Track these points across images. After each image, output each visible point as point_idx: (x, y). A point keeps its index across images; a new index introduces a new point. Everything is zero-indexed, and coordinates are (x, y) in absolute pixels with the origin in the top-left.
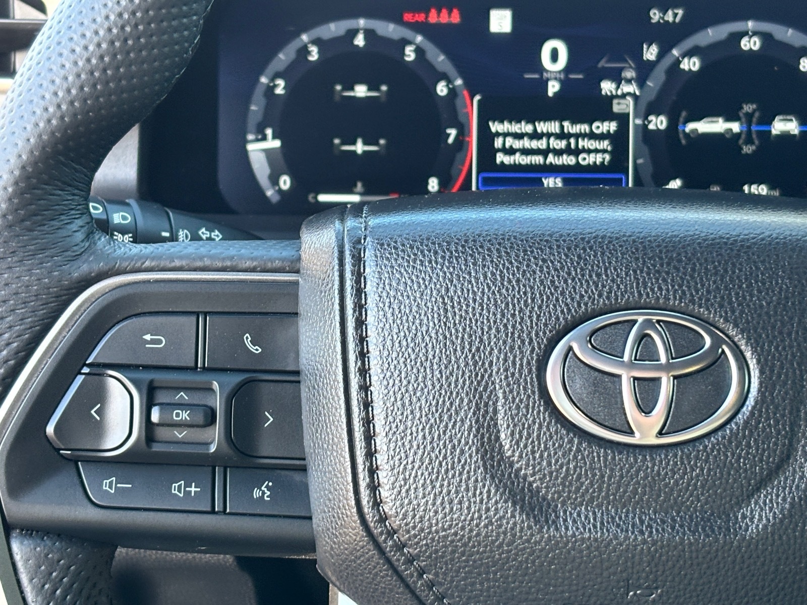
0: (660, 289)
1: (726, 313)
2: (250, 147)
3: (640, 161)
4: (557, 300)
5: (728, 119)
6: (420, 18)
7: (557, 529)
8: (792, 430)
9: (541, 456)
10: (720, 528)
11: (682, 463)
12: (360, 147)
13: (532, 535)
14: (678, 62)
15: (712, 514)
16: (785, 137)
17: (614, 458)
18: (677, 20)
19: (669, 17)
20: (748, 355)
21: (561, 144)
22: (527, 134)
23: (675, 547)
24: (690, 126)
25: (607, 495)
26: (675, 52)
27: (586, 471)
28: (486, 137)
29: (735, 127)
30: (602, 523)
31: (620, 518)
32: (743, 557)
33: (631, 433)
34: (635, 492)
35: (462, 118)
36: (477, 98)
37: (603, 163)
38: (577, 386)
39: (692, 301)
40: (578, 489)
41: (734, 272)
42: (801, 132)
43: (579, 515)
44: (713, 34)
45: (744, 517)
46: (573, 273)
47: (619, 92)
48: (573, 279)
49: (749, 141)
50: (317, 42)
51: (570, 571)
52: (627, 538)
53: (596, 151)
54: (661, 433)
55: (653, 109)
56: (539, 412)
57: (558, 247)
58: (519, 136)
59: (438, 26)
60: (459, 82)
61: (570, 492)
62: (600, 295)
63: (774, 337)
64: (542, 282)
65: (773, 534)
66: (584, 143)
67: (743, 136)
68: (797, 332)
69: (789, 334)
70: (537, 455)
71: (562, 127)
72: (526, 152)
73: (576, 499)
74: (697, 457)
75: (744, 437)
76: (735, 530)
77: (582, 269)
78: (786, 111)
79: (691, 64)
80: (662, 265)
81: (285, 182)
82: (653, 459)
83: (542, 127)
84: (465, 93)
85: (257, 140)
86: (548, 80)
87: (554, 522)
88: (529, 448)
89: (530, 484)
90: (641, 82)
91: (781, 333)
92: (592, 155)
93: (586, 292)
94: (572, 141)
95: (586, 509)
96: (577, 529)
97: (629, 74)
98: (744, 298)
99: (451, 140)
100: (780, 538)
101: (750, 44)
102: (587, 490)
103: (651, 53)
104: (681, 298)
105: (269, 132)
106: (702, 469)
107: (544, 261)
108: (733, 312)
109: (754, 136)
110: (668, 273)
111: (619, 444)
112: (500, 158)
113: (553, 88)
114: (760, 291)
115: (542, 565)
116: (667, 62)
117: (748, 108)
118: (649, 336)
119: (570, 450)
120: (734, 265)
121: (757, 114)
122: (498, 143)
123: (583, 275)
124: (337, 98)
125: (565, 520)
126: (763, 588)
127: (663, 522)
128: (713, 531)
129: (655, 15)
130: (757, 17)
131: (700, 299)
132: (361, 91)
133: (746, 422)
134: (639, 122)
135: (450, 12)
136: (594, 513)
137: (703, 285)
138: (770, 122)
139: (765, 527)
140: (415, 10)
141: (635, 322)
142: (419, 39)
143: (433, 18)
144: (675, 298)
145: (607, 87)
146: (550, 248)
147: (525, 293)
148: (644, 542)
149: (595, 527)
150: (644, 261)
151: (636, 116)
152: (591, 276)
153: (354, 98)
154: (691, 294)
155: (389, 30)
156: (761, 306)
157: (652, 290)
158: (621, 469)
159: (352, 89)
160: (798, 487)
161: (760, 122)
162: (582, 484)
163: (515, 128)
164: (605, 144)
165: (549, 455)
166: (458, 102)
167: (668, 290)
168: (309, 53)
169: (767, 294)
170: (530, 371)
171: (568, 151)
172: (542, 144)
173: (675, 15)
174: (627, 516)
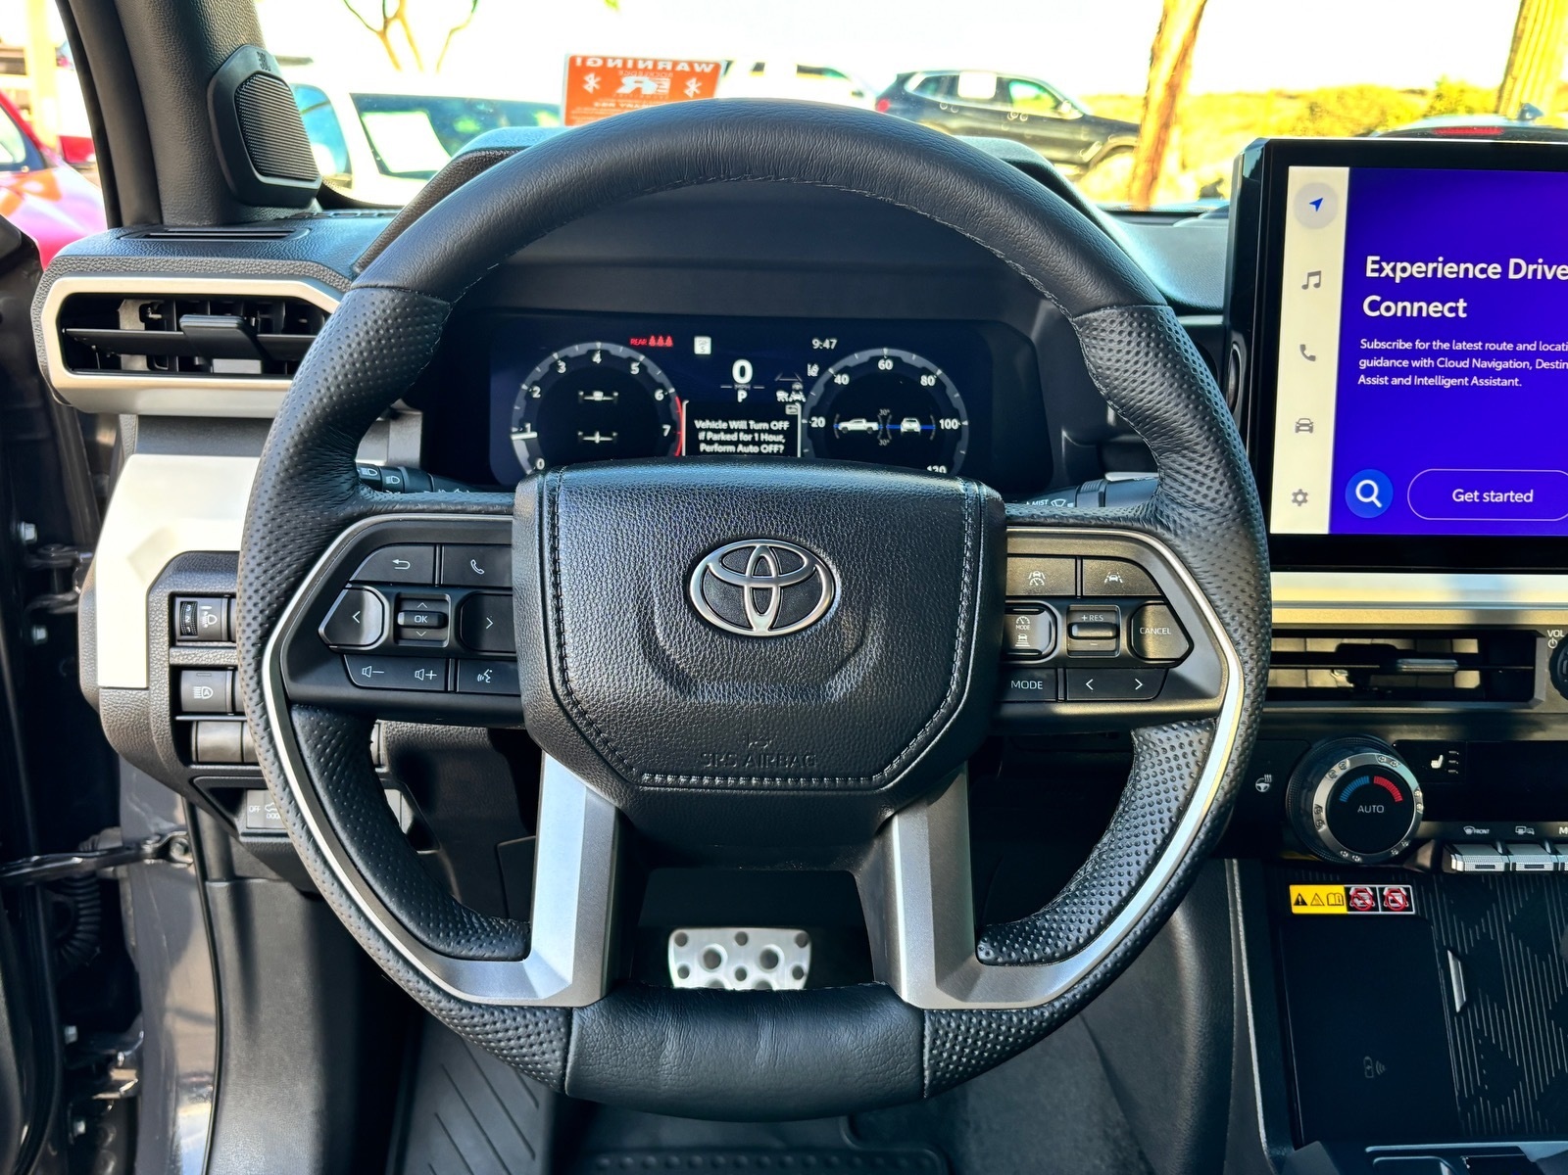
0: (772, 524)
1: (818, 541)
2: (514, 437)
3: (806, 451)
4: (698, 532)
5: (868, 421)
6: (643, 342)
7: (696, 698)
8: (864, 625)
9: (686, 645)
10: (813, 695)
11: (786, 649)
12: (597, 438)
13: (678, 702)
14: (833, 378)
15: (808, 685)
16: (911, 433)
17: (737, 646)
18: (833, 347)
19: (827, 344)
20: (834, 571)
21: (748, 438)
22: (723, 430)
23: (781, 709)
24: (842, 425)
25: (733, 673)
26: (831, 371)
27: (718, 655)
28: (693, 432)
29: (875, 426)
30: (729, 693)
31: (742, 689)
32: (829, 715)
33: (750, 628)
34: (753, 670)
35: (674, 417)
36: (686, 402)
37: (778, 451)
38: (712, 594)
39: (795, 533)
40: (712, 669)
41: (824, 512)
42: (922, 430)
43: (713, 688)
44: (858, 358)
45: (830, 687)
46: (710, 512)
47: (791, 400)
48: (710, 517)
49: (885, 436)
50: (565, 359)
51: (706, 728)
52: (746, 703)
53: (774, 443)
54: (771, 628)
55: (815, 412)
56: (684, 613)
57: (700, 493)
58: (716, 431)
59: (656, 348)
60: (672, 390)
61: (706, 671)
62: (729, 529)
63: (852, 558)
64: (687, 519)
65: (850, 699)
66: (765, 437)
67: (881, 433)
68: (868, 555)
69: (863, 556)
70: (683, 644)
71: (748, 425)
72: (722, 443)
73: (711, 676)
74: (797, 645)
75: (830, 629)
76: (824, 696)
77: (716, 510)
78: (911, 415)
79: (843, 380)
80: (774, 507)
81: (541, 464)
82: (765, 646)
83: (734, 424)
84: (677, 398)
85: (519, 432)
86: (738, 389)
87: (694, 693)
88: (677, 640)
89: (678, 666)
90: (806, 392)
91: (857, 555)
92: (771, 446)
93: (719, 526)
94: (756, 435)
95: (718, 683)
96: (711, 697)
97: (798, 386)
98: (831, 530)
99: (666, 434)
100: (856, 701)
101: (885, 365)
102: (718, 670)
103: (813, 371)
104: (787, 531)
105: (528, 426)
106: (800, 654)
107: (689, 504)
108: (823, 541)
109: (888, 433)
110: (778, 513)
111: (741, 636)
112: (703, 447)
113: (742, 396)
114: (842, 526)
115: (685, 724)
116: (825, 378)
117: (884, 412)
118: (764, 557)
119: (706, 641)
120: (824, 507)
121: (890, 417)
122: (701, 436)
123: (717, 514)
124: (580, 401)
125: (703, 692)
126: (844, 738)
127: (773, 691)
128: (808, 697)
129: (816, 343)
130: (890, 346)
131: (800, 531)
132: (598, 396)
133: (832, 619)
134: (805, 421)
135: (665, 339)
136: (724, 686)
137: (802, 522)
138: (899, 422)
139: (845, 694)
140: (638, 336)
141: (754, 548)
142: (642, 358)
143: (652, 342)
144: (782, 531)
145: (781, 395)
146: (694, 494)
147: (675, 527)
148: (759, 706)
149: (724, 696)
150: (761, 505)
151: (802, 417)
152: (722, 515)
153: (593, 401)
154: (794, 528)
155: (620, 351)
156: (843, 537)
157: (766, 525)
158: (743, 654)
159: (591, 395)
160: (868, 665)
161: (892, 423)
162: (715, 665)
163: (713, 425)
164: (780, 438)
165: (691, 644)
166: (672, 405)
167: (777, 525)
168: (559, 367)
169: (848, 527)
170: (678, 583)
171: (753, 442)
172: (734, 437)
173: (831, 343)
174: (747, 688)
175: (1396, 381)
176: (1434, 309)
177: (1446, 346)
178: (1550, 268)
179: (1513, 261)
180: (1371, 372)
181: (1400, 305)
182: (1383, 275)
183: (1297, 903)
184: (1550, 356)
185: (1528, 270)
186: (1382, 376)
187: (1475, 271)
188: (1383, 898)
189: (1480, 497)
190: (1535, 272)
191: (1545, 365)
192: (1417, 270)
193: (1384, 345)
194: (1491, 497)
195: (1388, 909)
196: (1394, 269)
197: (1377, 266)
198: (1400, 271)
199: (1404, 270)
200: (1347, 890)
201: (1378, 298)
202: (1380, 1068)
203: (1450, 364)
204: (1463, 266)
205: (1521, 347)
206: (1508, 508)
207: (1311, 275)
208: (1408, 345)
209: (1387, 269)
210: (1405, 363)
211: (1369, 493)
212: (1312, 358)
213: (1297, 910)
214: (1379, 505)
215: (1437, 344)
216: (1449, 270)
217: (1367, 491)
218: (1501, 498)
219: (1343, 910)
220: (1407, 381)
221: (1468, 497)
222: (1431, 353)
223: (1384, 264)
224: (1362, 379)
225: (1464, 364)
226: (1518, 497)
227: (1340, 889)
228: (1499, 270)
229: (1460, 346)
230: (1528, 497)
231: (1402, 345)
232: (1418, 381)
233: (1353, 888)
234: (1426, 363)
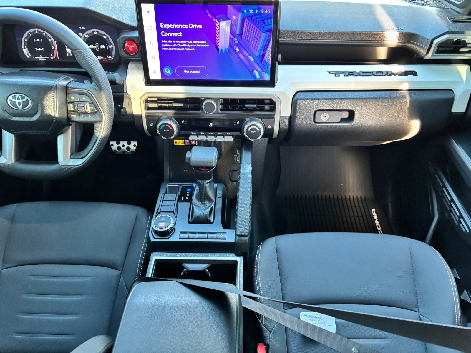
2: (24, 50)
4: (8, 92)
11: (25, 112)
12: (40, 49)
14: (85, 36)
16: (103, 48)
17: (17, 111)
18: (84, 29)
26: (85, 34)
29: (95, 47)
32: (35, 122)
33: (18, 108)
35: (54, 45)
36: (56, 41)
42: (105, 48)
44: (90, 31)
45: (34, 118)
49: (97, 49)
50: (30, 32)
54: (22, 108)
60: (53, 39)
62: (13, 91)
74: (27, 111)
75: (32, 109)
78: (102, 44)
79: (87, 36)
81: (30, 55)
82: (21, 111)
85: (24, 48)
87: (12, 119)
93: (11, 91)
95: (16, 117)
99: (53, 48)
101: (95, 33)
105: (26, 47)
109: (98, 48)
116: (83, 36)
117: (97, 44)
118: (19, 97)
119: (13, 110)
124: (35, 41)
129: (81, 28)
130: (96, 29)
132: (38, 40)
133: (32, 107)
138: (100, 46)
139: (36, 119)
141: (17, 95)
142: (45, 32)
155: (40, 30)
157: (19, 91)
160: (39, 114)
162: (15, 114)
166: (53, 42)
167: (21, 91)
168: (29, 34)
170: (6, 101)
175: (170, 49)
176: (175, 34)
177: (179, 42)
178: (198, 25)
179: (190, 24)
180: (165, 47)
181: (169, 33)
182: (164, 27)
183: (175, 143)
184: (200, 44)
185: (193, 26)
186: (167, 48)
187: (182, 26)
188: (191, 142)
189: (189, 72)
190: (195, 26)
191: (199, 46)
192: (171, 26)
193: (166, 42)
194: (191, 72)
195: (192, 144)
196: (166, 26)
197: (163, 25)
198: (167, 26)
199: (168, 26)
200: (185, 141)
201: (164, 32)
202: (187, 171)
203: (180, 45)
204: (180, 25)
205: (194, 42)
206: (195, 74)
207: (149, 27)
208: (171, 42)
209: (165, 26)
210: (171, 45)
211: (168, 71)
212: (153, 44)
213: (175, 144)
214: (170, 73)
215: (177, 42)
216: (177, 26)
217: (167, 71)
218: (193, 72)
219: (183, 144)
220: (172, 49)
221: (187, 72)
222: (177, 44)
223: (164, 25)
224: (163, 49)
225: (183, 45)
226: (197, 72)
227: (183, 141)
228: (187, 26)
229: (182, 42)
230: (199, 72)
231: (170, 42)
232: (174, 49)
233: (186, 140)
234: (175, 45)
